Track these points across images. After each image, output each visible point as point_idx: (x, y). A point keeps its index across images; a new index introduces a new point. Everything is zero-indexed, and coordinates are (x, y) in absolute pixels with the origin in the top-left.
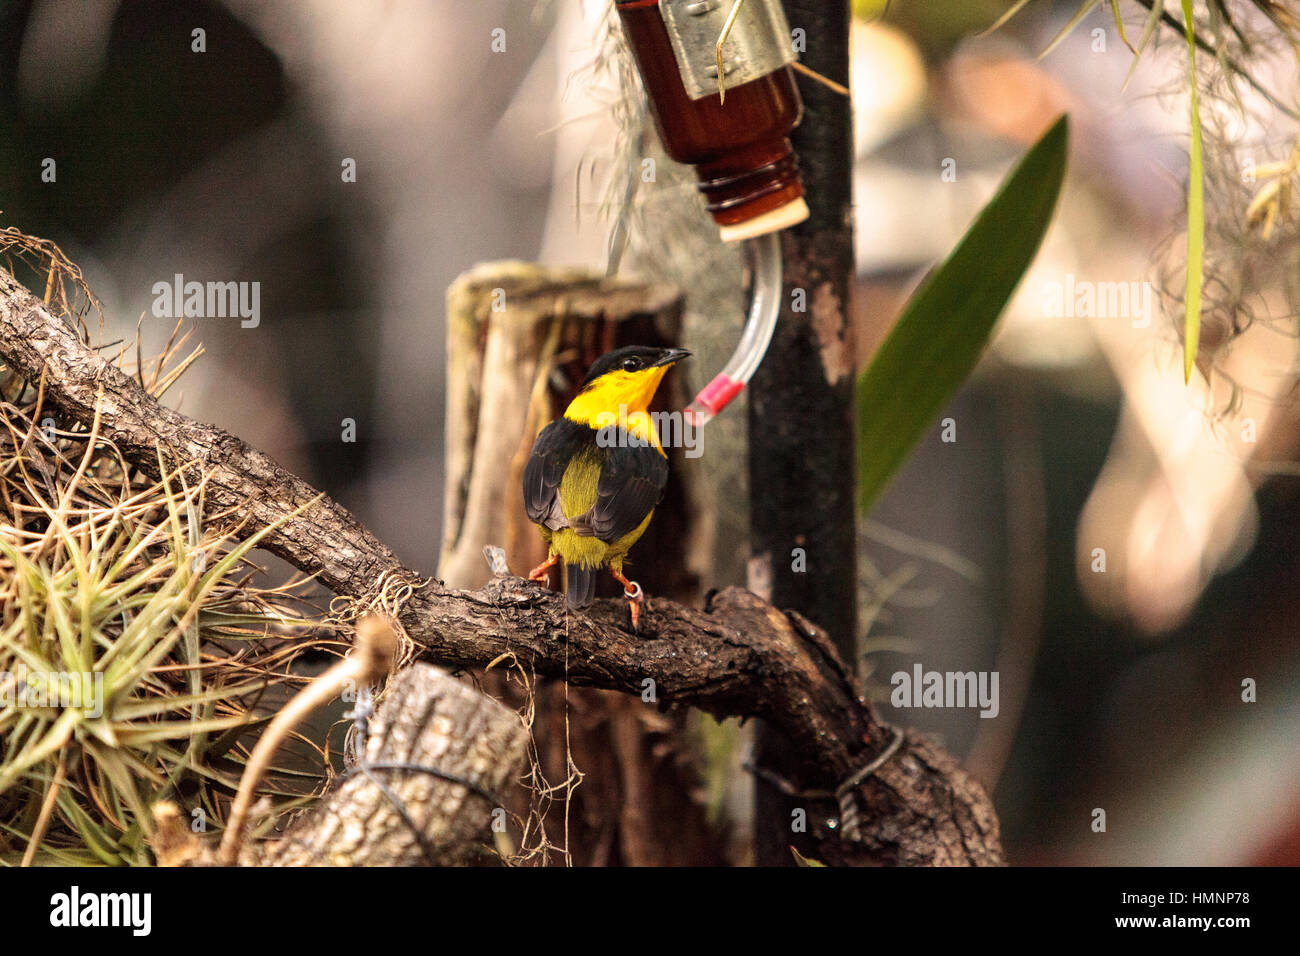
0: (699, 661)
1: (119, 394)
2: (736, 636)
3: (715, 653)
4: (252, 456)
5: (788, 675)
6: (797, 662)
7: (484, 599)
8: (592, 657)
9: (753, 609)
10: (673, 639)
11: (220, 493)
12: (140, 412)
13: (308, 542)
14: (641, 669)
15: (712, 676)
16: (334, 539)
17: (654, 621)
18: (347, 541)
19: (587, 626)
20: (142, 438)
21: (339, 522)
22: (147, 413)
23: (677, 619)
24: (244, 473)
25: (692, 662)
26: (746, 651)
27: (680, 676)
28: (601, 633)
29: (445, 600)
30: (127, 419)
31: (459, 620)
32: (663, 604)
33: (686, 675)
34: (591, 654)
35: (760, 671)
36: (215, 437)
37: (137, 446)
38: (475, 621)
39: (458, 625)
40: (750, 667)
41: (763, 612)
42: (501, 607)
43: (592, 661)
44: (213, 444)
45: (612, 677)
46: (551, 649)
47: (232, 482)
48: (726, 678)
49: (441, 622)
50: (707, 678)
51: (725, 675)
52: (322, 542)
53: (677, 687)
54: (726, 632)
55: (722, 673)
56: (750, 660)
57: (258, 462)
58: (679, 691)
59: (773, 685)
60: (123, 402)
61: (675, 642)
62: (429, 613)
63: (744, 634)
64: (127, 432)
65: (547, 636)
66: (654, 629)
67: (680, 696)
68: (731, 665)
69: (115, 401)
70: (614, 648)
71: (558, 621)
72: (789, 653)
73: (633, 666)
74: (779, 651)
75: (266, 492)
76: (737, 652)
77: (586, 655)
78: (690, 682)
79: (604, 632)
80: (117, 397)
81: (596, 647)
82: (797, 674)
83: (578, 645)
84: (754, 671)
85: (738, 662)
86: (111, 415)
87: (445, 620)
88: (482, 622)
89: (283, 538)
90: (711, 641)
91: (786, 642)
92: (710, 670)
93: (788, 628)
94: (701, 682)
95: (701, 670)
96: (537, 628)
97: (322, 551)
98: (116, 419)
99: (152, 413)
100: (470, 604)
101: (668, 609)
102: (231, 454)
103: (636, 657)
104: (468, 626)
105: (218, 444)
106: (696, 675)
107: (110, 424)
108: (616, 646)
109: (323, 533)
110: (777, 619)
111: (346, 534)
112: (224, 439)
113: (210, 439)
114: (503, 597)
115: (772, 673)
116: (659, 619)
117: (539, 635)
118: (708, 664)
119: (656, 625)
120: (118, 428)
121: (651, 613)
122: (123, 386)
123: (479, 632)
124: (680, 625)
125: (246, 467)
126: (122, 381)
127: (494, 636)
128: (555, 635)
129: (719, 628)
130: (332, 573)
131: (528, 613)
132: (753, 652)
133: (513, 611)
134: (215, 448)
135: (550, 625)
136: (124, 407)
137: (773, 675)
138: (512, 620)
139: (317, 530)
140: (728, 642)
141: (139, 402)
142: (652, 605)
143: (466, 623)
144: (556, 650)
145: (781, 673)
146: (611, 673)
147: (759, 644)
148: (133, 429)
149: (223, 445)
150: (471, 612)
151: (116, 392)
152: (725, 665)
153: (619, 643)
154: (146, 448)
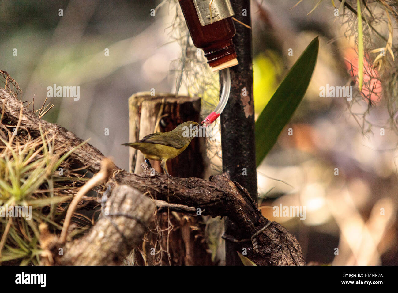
0: (208, 195)
1: (28, 115)
2: (219, 188)
3: (212, 193)
4: (69, 133)
5: (235, 200)
6: (238, 197)
7: (141, 176)
8: (175, 193)
9: (224, 181)
10: (200, 188)
11: (59, 144)
12: (34, 119)
13: (86, 158)
14: (190, 196)
15: (212, 200)
16: (94, 157)
17: (194, 184)
18: (98, 158)
19: (173, 183)
20: (35, 127)
21: (96, 152)
22: (36, 120)
23: (201, 183)
24: (66, 138)
25: (205, 195)
26: (222, 193)
27: (202, 199)
28: (177, 186)
29: (129, 175)
30: (30, 122)
31: (133, 181)
32: (196, 179)
33: (204, 199)
34: (174, 192)
35: (227, 199)
36: (57, 127)
37: (33, 130)
38: (138, 182)
39: (133, 183)
40: (223, 198)
41: (227, 182)
42: (146, 178)
43: (175, 195)
44: (57, 129)
45: (181, 200)
46: (162, 190)
47: (63, 140)
48: (216, 201)
49: (128, 182)
50: (210, 200)
51: (216, 200)
52: (90, 158)
53: (201, 203)
54: (216, 187)
55: (215, 199)
56: (223, 196)
57: (70, 134)
58: (201, 204)
59: (230, 204)
60: (29, 117)
61: (200, 189)
62: (124, 179)
63: (221, 188)
64: (30, 126)
65: (160, 186)
66: (193, 186)
67: (202, 206)
68: (218, 196)
69: (26, 117)
70: (181, 190)
71: (164, 182)
72: (235, 195)
73: (187, 196)
74: (232, 193)
75: (73, 143)
76: (219, 193)
77: (173, 192)
78: (205, 201)
79: (178, 185)
80: (27, 115)
81: (176, 190)
82: (238, 201)
83: (170, 189)
84: (225, 199)
85: (220, 196)
86: (25, 121)
87: (129, 181)
88: (140, 182)
89: (78, 157)
90: (211, 189)
91: (234, 191)
92: (211, 198)
93: (235, 187)
94: (208, 201)
95: (208, 198)
96: (157, 184)
97: (91, 161)
98: (27, 122)
99: (38, 120)
100: (136, 177)
101: (198, 180)
102: (62, 132)
103: (188, 193)
104: (136, 183)
105: (58, 129)
106: (207, 199)
107: (25, 123)
108: (182, 190)
109: (91, 155)
110: (231, 184)
111: (98, 156)
112: (60, 128)
113: (56, 128)
114: (147, 175)
115: (230, 199)
116: (195, 183)
117: (158, 187)
118: (210, 196)
119: (194, 185)
120: (27, 124)
121: (192, 181)
122: (29, 112)
123: (140, 185)
124: (201, 184)
125: (67, 136)
126: (28, 111)
127: (144, 186)
128: (163, 186)
129: (214, 186)
130: (94, 168)
131: (155, 180)
132: (224, 193)
133: (150, 179)
134: (57, 130)
135: (161, 183)
136: (29, 118)
137: (230, 200)
138: (149, 182)
139: (89, 154)
140: (216, 190)
141: (34, 117)
142: (193, 179)
143: (136, 182)
144: (163, 191)
145: (233, 200)
146: (181, 198)
147: (226, 191)
148: (32, 125)
149: (60, 129)
150: (137, 179)
151: (26, 114)
152: (216, 196)
153: (183, 189)
154: (36, 131)
